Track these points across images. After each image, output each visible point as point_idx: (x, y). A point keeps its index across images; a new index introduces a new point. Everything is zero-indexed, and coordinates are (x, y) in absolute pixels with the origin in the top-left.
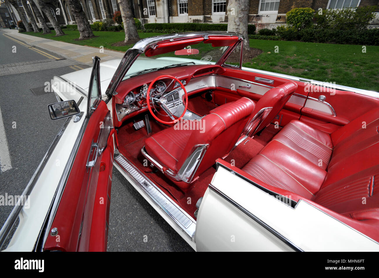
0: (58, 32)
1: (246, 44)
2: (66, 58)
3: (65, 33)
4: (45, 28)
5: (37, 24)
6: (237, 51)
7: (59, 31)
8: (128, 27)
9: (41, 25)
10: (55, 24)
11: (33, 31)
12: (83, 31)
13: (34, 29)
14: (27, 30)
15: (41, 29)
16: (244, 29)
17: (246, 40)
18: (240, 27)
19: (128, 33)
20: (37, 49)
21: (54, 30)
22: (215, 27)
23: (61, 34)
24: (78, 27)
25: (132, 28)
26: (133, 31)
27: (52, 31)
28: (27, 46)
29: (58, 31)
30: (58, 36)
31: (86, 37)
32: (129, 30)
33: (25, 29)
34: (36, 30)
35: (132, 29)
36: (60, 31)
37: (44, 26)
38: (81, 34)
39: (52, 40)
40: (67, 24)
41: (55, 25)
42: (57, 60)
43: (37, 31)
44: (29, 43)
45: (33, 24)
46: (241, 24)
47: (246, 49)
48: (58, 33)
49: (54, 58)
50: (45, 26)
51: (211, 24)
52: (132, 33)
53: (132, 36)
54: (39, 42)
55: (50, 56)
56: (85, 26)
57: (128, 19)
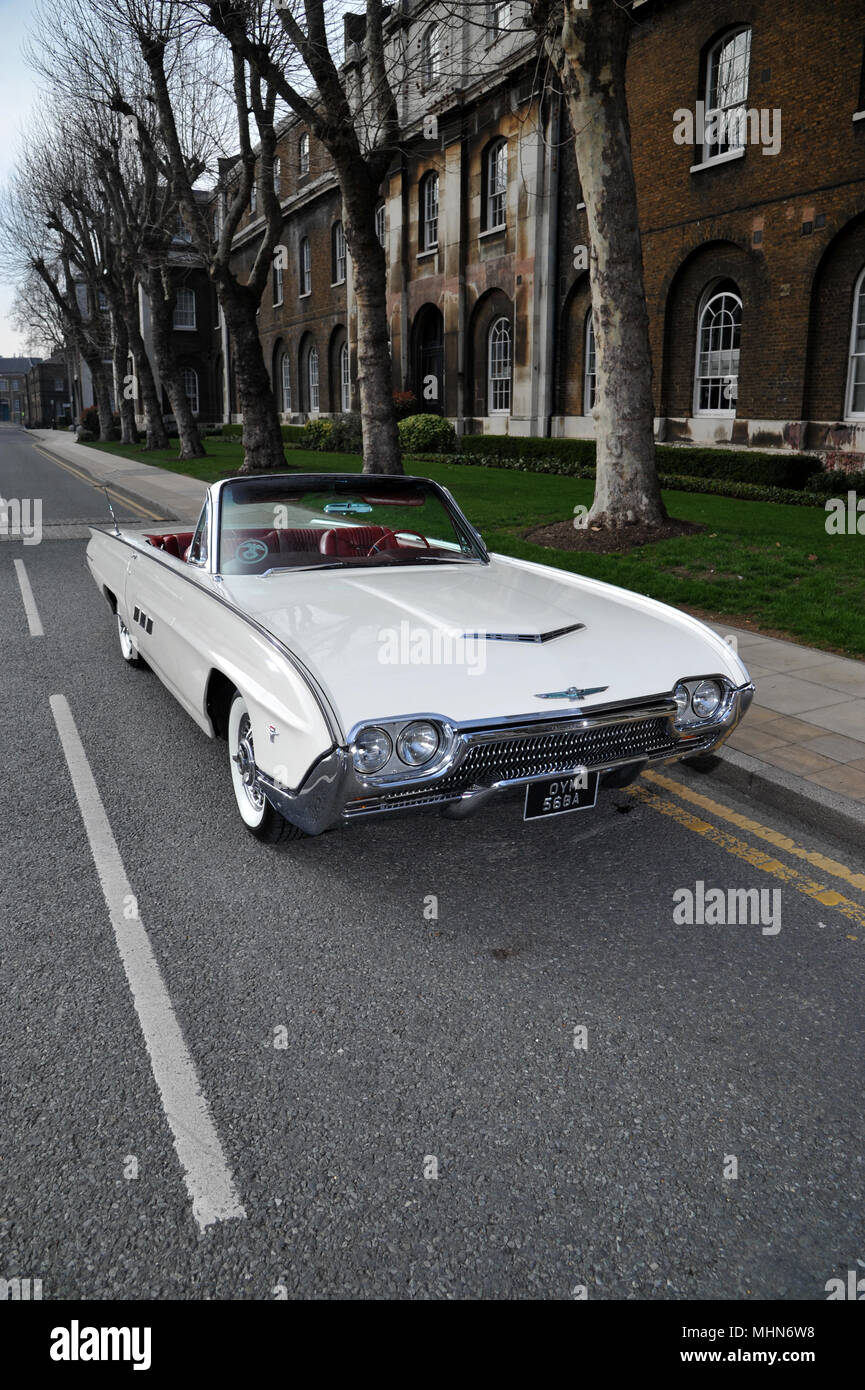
0: (187, 446)
1: (644, 508)
2: (179, 517)
3: (208, 452)
4: (153, 434)
5: (137, 418)
6: (618, 527)
7: (192, 445)
8: (373, 445)
9: (146, 421)
10: (184, 424)
11: (120, 438)
12: (257, 448)
13: (123, 435)
14: (103, 435)
15: (143, 435)
16: (636, 468)
17: (647, 496)
18: (625, 461)
20: (115, 491)
21: (178, 438)
22: (681, 459)
23: (194, 452)
25: (385, 448)
27: (172, 441)
28: (91, 483)
29: (189, 444)
30: (184, 459)
31: (260, 467)
32: (374, 453)
33: (97, 432)
34: (127, 435)
36: (195, 444)
37: (153, 429)
38: (246, 458)
39: (163, 471)
40: (226, 420)
41: (185, 427)
42: (156, 521)
43: (131, 440)
44: (99, 475)
45: (125, 418)
46: (627, 454)
47: (647, 521)
48: (186, 451)
49: (150, 516)
50: (157, 427)
51: (686, 447)
52: (384, 464)
54: (127, 473)
55: (140, 511)
56: (266, 434)
57: (378, 423)
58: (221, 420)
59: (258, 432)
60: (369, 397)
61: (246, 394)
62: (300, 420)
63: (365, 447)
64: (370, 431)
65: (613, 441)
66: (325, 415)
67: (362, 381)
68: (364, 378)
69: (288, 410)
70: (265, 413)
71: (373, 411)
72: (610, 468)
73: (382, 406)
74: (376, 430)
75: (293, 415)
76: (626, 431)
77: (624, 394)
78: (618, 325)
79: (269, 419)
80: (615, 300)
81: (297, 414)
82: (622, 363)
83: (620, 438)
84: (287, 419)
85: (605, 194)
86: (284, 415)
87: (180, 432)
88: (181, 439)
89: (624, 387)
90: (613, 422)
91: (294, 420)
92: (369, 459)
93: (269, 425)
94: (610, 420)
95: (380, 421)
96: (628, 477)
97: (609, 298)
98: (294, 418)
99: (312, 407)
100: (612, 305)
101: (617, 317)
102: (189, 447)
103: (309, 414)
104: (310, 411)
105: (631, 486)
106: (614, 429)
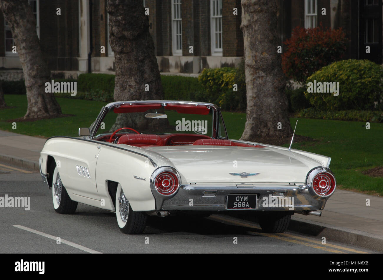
0: (36, 103)
8: (257, 96)
10: (34, 73)
19: (255, 116)
21: (25, 93)
23: (46, 110)
24: (116, 88)
25: (270, 100)
26: (270, 110)
29: (40, 100)
30: (33, 120)
32: (258, 106)
35: (271, 104)
40: (83, 67)
41: (34, 77)
48: (35, 109)
52: (267, 117)
53: (266, 126)
57: (262, 74)
58: (76, 68)
59: (133, 83)
60: (253, 46)
61: (120, 38)
62: (196, 68)
63: (248, 98)
64: (253, 81)
66: (230, 60)
67: (245, 29)
68: (247, 27)
69: (178, 52)
70: (142, 61)
71: (256, 62)
73: (266, 55)
74: (260, 81)
75: (184, 60)
79: (147, 68)
81: (190, 59)
84: (177, 66)
86: (172, 60)
87: (27, 84)
88: (28, 93)
91: (187, 68)
92: (252, 112)
93: (146, 76)
95: (264, 71)
98: (187, 64)
99: (214, 49)
102: (40, 105)
103: (208, 58)
104: (209, 54)
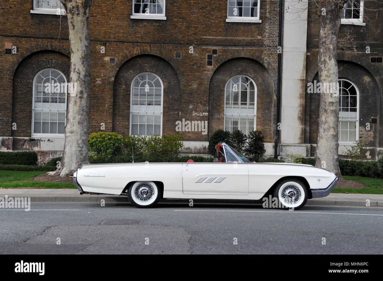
65: (80, 141)
72: (78, 152)
76: (85, 138)
77: (85, 124)
78: (85, 98)
80: (86, 89)
82: (86, 112)
83: (83, 140)
85: (86, 51)
89: (85, 121)
90: (81, 134)
94: (79, 133)
96: (84, 155)
97: (84, 88)
100: (84, 91)
101: (85, 95)
105: (85, 159)
106: (81, 137)
